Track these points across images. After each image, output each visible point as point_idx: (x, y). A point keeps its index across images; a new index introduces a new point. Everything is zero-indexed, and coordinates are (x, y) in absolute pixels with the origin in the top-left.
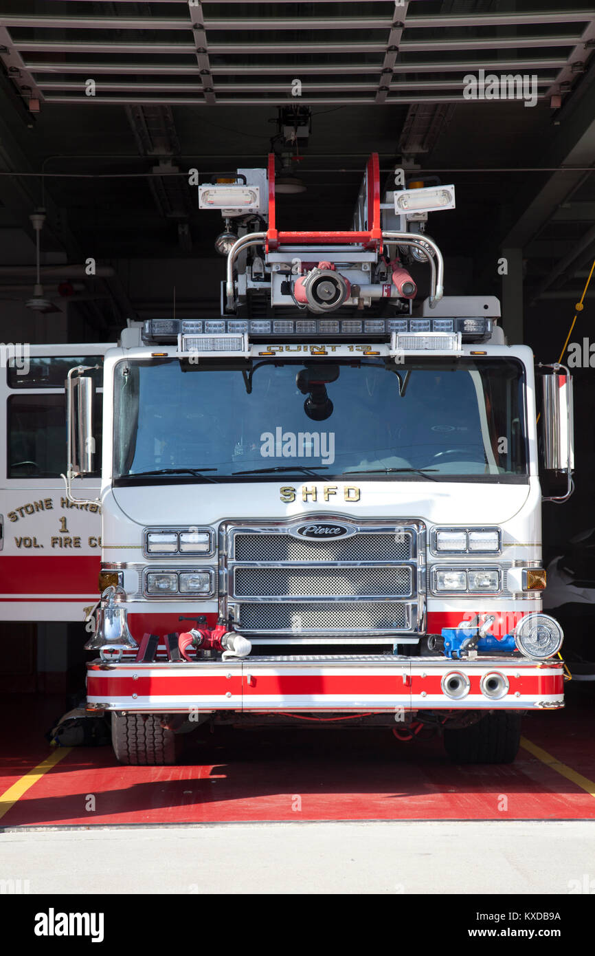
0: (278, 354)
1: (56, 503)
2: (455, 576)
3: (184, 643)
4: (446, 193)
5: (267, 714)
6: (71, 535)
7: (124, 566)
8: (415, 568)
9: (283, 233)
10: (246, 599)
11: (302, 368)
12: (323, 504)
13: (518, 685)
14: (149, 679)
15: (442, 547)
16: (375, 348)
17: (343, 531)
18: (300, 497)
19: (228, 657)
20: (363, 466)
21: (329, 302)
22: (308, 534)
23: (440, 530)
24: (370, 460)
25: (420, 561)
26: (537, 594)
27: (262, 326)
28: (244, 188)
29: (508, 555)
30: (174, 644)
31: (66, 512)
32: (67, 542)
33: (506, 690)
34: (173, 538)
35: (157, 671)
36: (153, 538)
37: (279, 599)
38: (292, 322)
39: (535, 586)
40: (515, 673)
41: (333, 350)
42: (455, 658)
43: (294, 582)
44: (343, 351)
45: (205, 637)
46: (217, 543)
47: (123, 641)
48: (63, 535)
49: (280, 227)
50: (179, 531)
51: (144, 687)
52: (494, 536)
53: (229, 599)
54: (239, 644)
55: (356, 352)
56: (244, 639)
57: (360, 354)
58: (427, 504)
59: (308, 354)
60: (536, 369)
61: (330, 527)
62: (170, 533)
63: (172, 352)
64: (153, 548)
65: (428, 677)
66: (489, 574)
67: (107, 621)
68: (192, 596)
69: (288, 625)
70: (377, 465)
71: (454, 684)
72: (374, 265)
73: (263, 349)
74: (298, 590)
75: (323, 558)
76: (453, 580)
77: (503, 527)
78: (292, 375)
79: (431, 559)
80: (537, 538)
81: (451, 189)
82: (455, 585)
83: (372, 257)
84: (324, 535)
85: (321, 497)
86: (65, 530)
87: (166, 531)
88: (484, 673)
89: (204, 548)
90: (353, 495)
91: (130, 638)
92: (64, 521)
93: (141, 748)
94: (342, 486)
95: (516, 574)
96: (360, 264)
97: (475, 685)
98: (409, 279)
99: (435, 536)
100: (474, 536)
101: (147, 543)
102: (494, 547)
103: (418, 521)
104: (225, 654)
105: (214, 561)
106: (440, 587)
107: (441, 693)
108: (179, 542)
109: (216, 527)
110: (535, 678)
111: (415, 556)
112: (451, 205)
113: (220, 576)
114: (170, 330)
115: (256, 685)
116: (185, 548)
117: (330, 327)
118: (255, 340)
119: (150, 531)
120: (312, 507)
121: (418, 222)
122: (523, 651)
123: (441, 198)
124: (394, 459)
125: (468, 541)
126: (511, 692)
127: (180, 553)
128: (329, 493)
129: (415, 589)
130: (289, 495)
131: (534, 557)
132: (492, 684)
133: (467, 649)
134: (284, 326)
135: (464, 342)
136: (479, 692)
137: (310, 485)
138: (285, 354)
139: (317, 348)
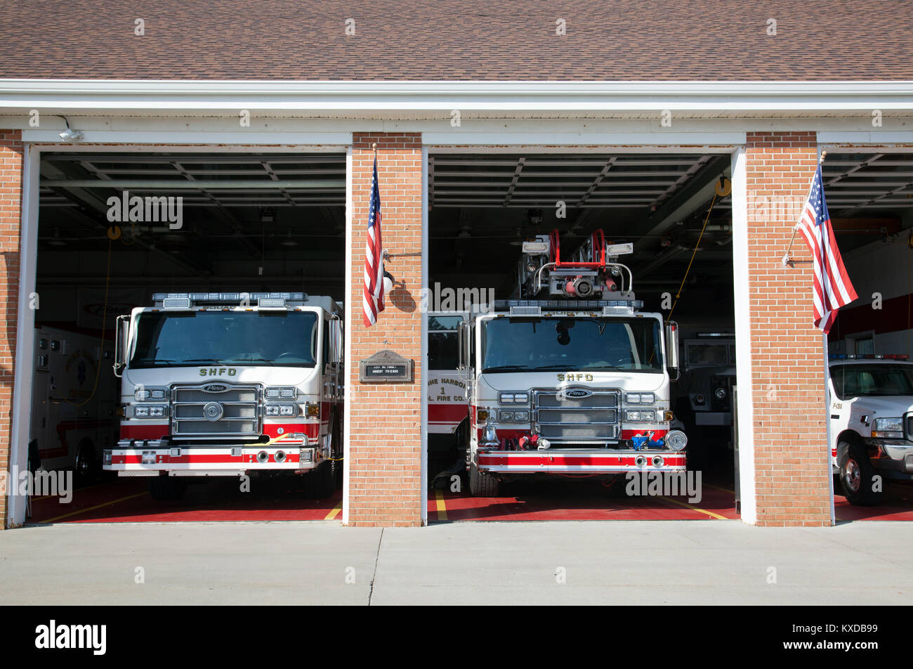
0: (553, 316)
1: (439, 381)
2: (636, 413)
3: (521, 443)
4: (628, 246)
5: (556, 474)
6: (446, 395)
7: (489, 408)
8: (617, 410)
9: (563, 263)
10: (543, 423)
11: (559, 321)
12: (576, 381)
13: (669, 462)
14: (507, 458)
15: (629, 401)
16: (595, 313)
17: (586, 394)
18: (566, 379)
19: (540, 449)
20: (591, 365)
21: (585, 293)
22: (571, 395)
23: (628, 393)
24: (594, 362)
25: (619, 407)
26: (668, 422)
27: (545, 303)
28: (542, 243)
29: (657, 405)
30: (517, 443)
31: (444, 385)
32: (444, 398)
33: (663, 464)
34: (512, 396)
35: (511, 455)
36: (503, 396)
37: (559, 423)
38: (556, 302)
39: (668, 418)
40: (666, 456)
41: (577, 314)
42: (637, 450)
43: (564, 416)
44: (581, 314)
45: (530, 440)
46: (531, 398)
47: (495, 441)
48: (442, 395)
49: (562, 260)
50: (514, 393)
51: (506, 461)
52: (651, 396)
53: (536, 424)
54: (545, 443)
55: (587, 315)
56: (547, 441)
57: (589, 316)
58: (622, 382)
59: (566, 316)
60: (664, 324)
61: (580, 392)
62: (510, 394)
63: (506, 314)
64: (503, 401)
65: (629, 458)
66: (650, 413)
67: (488, 432)
68: (521, 422)
69: (561, 435)
70: (597, 365)
71: (639, 461)
72: (596, 277)
73: (546, 313)
74: (566, 419)
75: (576, 405)
76: (635, 416)
77: (655, 392)
78: (555, 324)
79: (624, 406)
80: (668, 398)
81: (631, 245)
82: (635, 418)
83: (596, 274)
84: (577, 395)
85: (576, 379)
86: (443, 393)
87: (508, 393)
88: (652, 456)
89: (525, 401)
90: (589, 378)
91: (497, 440)
92: (443, 389)
93: (483, 489)
94: (584, 374)
95: (661, 413)
96: (590, 276)
97: (649, 462)
98: (614, 283)
99: (626, 396)
100: (643, 396)
101: (501, 398)
102: (651, 401)
103: (617, 390)
104: (539, 447)
105: (529, 407)
106: (628, 419)
107: (635, 465)
108: (514, 398)
109: (529, 391)
110: (674, 459)
111: (617, 405)
112: (631, 252)
113: (531, 414)
114: (504, 304)
115: (555, 461)
116: (517, 401)
117: (574, 304)
118: (543, 310)
119: (502, 393)
120: (571, 383)
121: (614, 259)
122: (669, 447)
123: (626, 249)
124: (604, 362)
125: (641, 398)
126: (665, 465)
127: (515, 403)
128: (579, 377)
129: (617, 419)
130: (561, 378)
131: (667, 406)
132: (656, 461)
133: (643, 446)
134: (554, 303)
135: (634, 311)
136: (651, 465)
137: (570, 373)
138: (556, 315)
139: (570, 313)
